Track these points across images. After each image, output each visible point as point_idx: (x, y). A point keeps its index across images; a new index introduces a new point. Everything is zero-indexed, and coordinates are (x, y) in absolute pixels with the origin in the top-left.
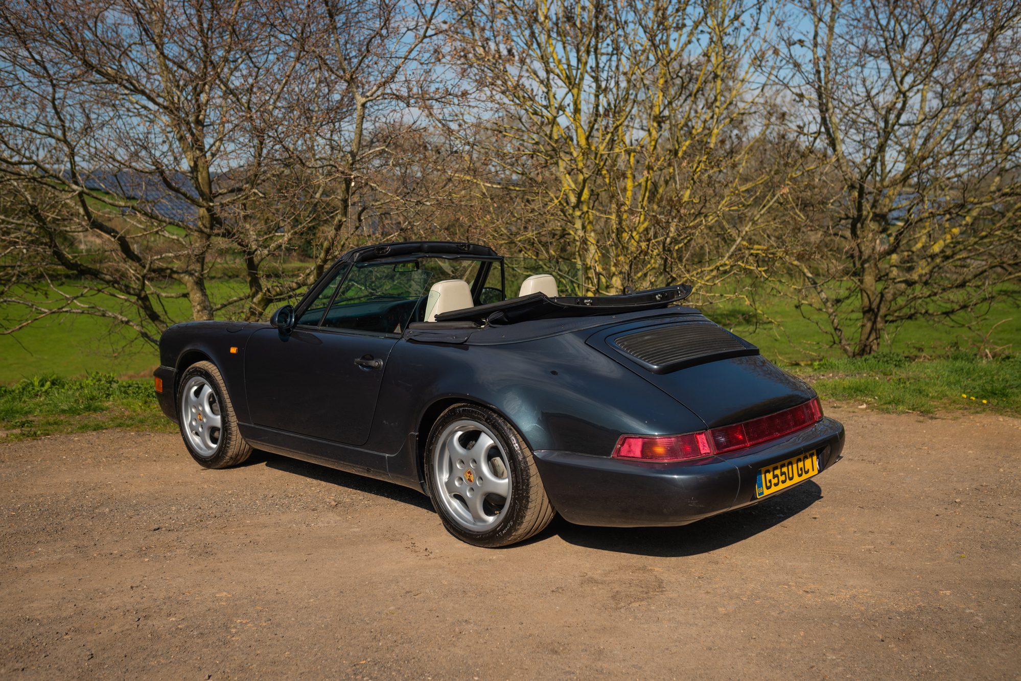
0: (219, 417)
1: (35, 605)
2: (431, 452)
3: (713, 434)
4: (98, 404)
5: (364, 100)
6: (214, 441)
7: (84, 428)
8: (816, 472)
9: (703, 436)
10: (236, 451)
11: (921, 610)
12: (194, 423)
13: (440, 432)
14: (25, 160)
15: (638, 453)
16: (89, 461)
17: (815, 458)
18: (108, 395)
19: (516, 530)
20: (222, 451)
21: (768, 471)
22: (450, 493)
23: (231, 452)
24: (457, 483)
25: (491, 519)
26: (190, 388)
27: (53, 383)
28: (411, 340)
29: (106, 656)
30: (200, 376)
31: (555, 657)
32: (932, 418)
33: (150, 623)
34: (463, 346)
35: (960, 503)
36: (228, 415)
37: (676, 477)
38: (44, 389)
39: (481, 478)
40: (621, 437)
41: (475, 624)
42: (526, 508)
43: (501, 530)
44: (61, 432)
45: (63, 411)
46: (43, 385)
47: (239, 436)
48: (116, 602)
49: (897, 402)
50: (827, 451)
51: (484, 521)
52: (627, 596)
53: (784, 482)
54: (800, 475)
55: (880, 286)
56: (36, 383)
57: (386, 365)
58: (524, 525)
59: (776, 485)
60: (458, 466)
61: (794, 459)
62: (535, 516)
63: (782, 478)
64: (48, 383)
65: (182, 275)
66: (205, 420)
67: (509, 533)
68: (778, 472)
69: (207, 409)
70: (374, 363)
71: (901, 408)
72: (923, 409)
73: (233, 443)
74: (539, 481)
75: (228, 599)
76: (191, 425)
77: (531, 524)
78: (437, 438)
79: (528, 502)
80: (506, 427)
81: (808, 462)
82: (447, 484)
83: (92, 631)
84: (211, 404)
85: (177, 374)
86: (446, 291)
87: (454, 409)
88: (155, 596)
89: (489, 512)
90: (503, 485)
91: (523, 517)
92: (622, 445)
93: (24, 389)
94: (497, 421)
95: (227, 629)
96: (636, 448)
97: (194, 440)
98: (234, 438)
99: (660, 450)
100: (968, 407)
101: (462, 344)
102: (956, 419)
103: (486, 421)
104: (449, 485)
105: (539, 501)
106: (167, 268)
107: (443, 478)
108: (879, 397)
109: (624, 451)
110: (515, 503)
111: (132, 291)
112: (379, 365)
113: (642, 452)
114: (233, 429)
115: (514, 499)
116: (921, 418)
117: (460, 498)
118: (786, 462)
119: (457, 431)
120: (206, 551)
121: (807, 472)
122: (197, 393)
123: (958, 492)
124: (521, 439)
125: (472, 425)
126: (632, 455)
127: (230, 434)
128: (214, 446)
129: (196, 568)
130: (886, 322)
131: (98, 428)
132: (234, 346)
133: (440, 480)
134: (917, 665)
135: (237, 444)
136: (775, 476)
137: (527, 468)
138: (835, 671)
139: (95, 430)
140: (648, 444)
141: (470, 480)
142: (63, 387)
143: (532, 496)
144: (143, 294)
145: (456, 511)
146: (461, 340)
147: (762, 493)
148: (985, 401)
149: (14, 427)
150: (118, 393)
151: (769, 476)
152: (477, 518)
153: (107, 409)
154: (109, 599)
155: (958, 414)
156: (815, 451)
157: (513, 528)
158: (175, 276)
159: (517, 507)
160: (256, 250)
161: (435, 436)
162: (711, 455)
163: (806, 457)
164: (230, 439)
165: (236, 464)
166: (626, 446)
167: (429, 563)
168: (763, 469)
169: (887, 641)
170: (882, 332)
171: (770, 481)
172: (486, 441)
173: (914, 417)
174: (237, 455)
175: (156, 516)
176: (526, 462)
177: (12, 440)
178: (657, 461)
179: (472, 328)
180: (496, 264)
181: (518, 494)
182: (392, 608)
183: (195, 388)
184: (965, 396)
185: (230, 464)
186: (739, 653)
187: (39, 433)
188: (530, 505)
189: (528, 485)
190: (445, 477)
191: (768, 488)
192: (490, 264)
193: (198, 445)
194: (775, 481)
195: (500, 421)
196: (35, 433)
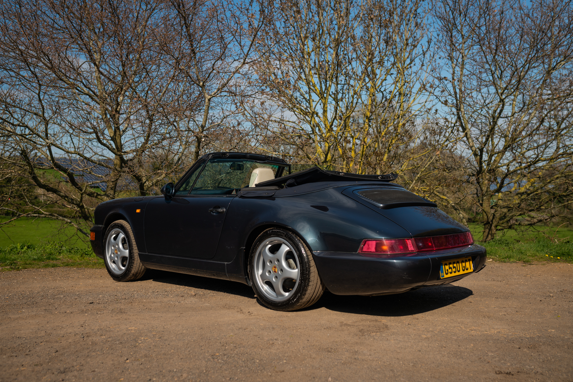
0: (127, 251)
1: (22, 332)
2: (252, 258)
3: (415, 240)
4: (54, 256)
5: (210, 97)
6: (124, 266)
7: (47, 266)
8: (472, 271)
9: (410, 241)
10: (136, 270)
11: (539, 337)
12: (112, 255)
13: (258, 246)
14: (21, 124)
15: (373, 249)
16: (50, 279)
17: (471, 262)
18: (60, 253)
19: (302, 299)
20: (128, 270)
21: (446, 264)
22: (263, 281)
23: (134, 271)
24: (267, 274)
25: (287, 294)
26: (111, 236)
27: (28, 247)
28: (242, 197)
29: (65, 351)
30: (118, 228)
31: (329, 353)
32: (530, 264)
33: (90, 338)
34: (271, 198)
35: (553, 296)
36: (133, 249)
37: (395, 261)
38: (23, 250)
39: (282, 270)
40: (364, 240)
41: (281, 340)
42: (308, 285)
43: (293, 299)
44: (33, 268)
45: (35, 259)
46: (22, 249)
47: (139, 261)
48: (70, 330)
49: (509, 257)
50: (478, 259)
51: (283, 295)
52: (368, 331)
53: (455, 272)
54: (464, 270)
55: (493, 211)
56: (19, 247)
57: (227, 211)
58: (307, 296)
59: (451, 273)
60: (268, 264)
61: (460, 260)
62: (313, 291)
63: (454, 270)
64: (26, 247)
65: (103, 197)
66: (119, 253)
67: (298, 301)
68: (451, 266)
69: (121, 246)
70: (220, 210)
71: (512, 260)
72: (525, 260)
73: (135, 265)
74: (316, 269)
75: (135, 330)
76: (110, 257)
77: (311, 295)
78: (256, 249)
79: (309, 281)
80: (297, 239)
81: (468, 263)
82: (261, 276)
83: (57, 342)
84: (123, 244)
85: (104, 228)
86: (261, 173)
87: (267, 231)
88: (93, 328)
89: (285, 290)
90: (295, 273)
91: (306, 290)
92: (364, 245)
93: (11, 250)
94: (291, 236)
95: (136, 341)
96: (372, 247)
97: (112, 266)
98: (135, 262)
99: (385, 248)
100: (549, 260)
101: (271, 196)
102: (544, 264)
103: (285, 236)
104: (263, 276)
105: (315, 282)
106: (94, 193)
107: (258, 273)
108: (499, 256)
109: (365, 249)
110: (301, 282)
111: (75, 203)
112: (223, 211)
113: (376, 248)
114: (135, 257)
115: (301, 280)
116: (524, 265)
117: (269, 283)
118: (456, 261)
119: (268, 245)
120: (121, 311)
121: (467, 269)
122: (115, 239)
123: (551, 292)
124: (305, 246)
125: (276, 240)
126: (370, 251)
127: (134, 260)
128: (123, 268)
129: (116, 318)
130: (497, 230)
131: (54, 266)
132: (138, 209)
133: (258, 274)
134: (541, 357)
135: (138, 265)
136: (450, 268)
137: (309, 261)
138: (494, 360)
139: (53, 267)
140: (379, 244)
141: (275, 271)
142: (34, 249)
143: (312, 279)
144: (81, 205)
145: (266, 291)
146: (271, 195)
147: (443, 276)
148: (559, 258)
149: (6, 265)
150: (65, 252)
151: (447, 267)
152: (279, 294)
153: (59, 259)
154: (65, 330)
155: (545, 262)
156: (470, 258)
157: (300, 298)
158: (99, 197)
159: (303, 285)
160: (145, 182)
161: (255, 248)
162: (415, 252)
163: (466, 261)
164: (133, 263)
165: (136, 278)
166: (366, 245)
167: (251, 317)
168: (444, 263)
169: (522, 348)
170: (495, 235)
171: (447, 270)
172: (285, 248)
173: (520, 264)
174: (137, 273)
175: (90, 298)
176: (308, 258)
177: (5, 271)
178: (384, 253)
179: (276, 189)
180: (287, 168)
181: (304, 277)
182: (232, 334)
183: (114, 235)
184: (547, 255)
185: (132, 278)
186: (437, 353)
187: (20, 268)
188: (310, 284)
189: (309, 271)
190: (260, 272)
191: (447, 274)
192: (283, 168)
193: (114, 269)
194: (450, 271)
195: (294, 236)
196: (18, 268)
